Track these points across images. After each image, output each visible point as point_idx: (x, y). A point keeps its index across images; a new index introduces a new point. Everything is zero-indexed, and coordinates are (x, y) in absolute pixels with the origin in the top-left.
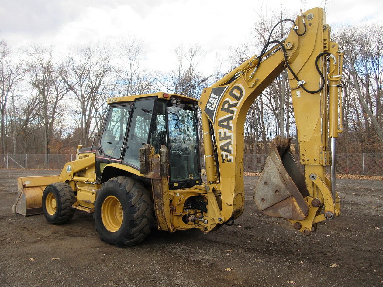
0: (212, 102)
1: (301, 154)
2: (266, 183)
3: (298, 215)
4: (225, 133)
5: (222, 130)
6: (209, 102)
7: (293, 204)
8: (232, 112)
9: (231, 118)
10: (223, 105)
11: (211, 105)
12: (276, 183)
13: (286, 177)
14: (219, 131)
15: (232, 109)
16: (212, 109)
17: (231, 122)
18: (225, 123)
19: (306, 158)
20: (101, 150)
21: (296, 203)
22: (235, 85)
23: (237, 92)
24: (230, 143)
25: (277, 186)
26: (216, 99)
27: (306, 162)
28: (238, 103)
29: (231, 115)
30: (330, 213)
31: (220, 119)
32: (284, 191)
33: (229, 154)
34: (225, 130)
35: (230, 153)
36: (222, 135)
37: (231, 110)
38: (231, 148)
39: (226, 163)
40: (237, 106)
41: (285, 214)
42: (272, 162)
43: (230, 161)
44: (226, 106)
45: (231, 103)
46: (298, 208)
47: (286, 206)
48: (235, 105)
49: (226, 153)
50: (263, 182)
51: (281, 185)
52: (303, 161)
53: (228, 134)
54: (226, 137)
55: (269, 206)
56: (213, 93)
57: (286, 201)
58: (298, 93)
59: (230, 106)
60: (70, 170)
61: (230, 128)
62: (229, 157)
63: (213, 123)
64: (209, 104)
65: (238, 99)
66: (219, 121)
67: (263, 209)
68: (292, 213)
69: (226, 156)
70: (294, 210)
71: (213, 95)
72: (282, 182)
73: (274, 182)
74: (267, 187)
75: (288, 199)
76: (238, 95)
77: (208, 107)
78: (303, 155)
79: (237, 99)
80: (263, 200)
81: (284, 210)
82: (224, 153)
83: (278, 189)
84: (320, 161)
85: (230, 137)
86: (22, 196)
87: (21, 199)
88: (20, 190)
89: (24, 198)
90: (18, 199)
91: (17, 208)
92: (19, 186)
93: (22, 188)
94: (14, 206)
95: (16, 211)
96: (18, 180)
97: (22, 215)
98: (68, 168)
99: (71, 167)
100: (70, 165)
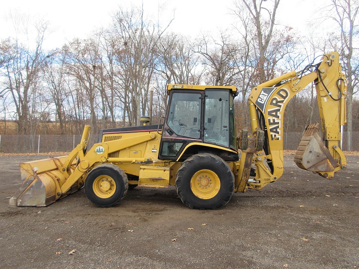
0: (262, 98)
1: (327, 134)
2: (310, 152)
3: (330, 168)
4: (274, 120)
6: (259, 97)
7: (328, 163)
8: (280, 106)
9: (279, 110)
10: (272, 101)
11: (262, 100)
12: (317, 151)
13: (324, 148)
14: (268, 119)
16: (263, 103)
17: (278, 113)
18: (274, 113)
19: (330, 137)
20: (170, 131)
21: (329, 162)
22: (281, 89)
23: (283, 93)
24: (278, 127)
25: (318, 153)
26: (266, 96)
27: (330, 139)
28: (284, 100)
29: (278, 108)
30: (345, 166)
31: (269, 110)
32: (323, 156)
33: (277, 135)
34: (274, 118)
35: (278, 133)
36: (272, 121)
37: (278, 105)
38: (279, 130)
39: (274, 141)
40: (283, 103)
41: (322, 169)
42: (315, 139)
43: (278, 139)
44: (274, 102)
45: (279, 100)
46: (330, 164)
47: (323, 164)
48: (282, 102)
49: (275, 134)
50: (309, 151)
51: (321, 152)
52: (329, 138)
53: (276, 121)
54: (274, 123)
55: (312, 165)
56: (263, 91)
57: (323, 161)
58: (325, 99)
59: (278, 102)
60: (102, 151)
61: (278, 117)
62: (277, 136)
63: (263, 112)
64: (259, 99)
65: (285, 98)
66: (268, 112)
67: (308, 168)
68: (327, 168)
69: (275, 136)
70: (328, 166)
71: (263, 93)
72: (321, 150)
73: (316, 151)
74: (311, 154)
75: (324, 160)
76: (284, 95)
77: (258, 101)
78: (328, 135)
79: (283, 98)
80: (308, 162)
81: (322, 167)
82: (273, 134)
83: (319, 155)
84: (338, 138)
85: (278, 123)
86: (34, 185)
87: (31, 189)
88: (30, 178)
89: (41, 186)
90: (24, 189)
91: (21, 201)
92: (26, 173)
93: (33, 176)
94: (14, 199)
95: (19, 204)
96: (22, 166)
97: (37, 206)
98: (98, 149)
99: (103, 148)
100: (102, 146)
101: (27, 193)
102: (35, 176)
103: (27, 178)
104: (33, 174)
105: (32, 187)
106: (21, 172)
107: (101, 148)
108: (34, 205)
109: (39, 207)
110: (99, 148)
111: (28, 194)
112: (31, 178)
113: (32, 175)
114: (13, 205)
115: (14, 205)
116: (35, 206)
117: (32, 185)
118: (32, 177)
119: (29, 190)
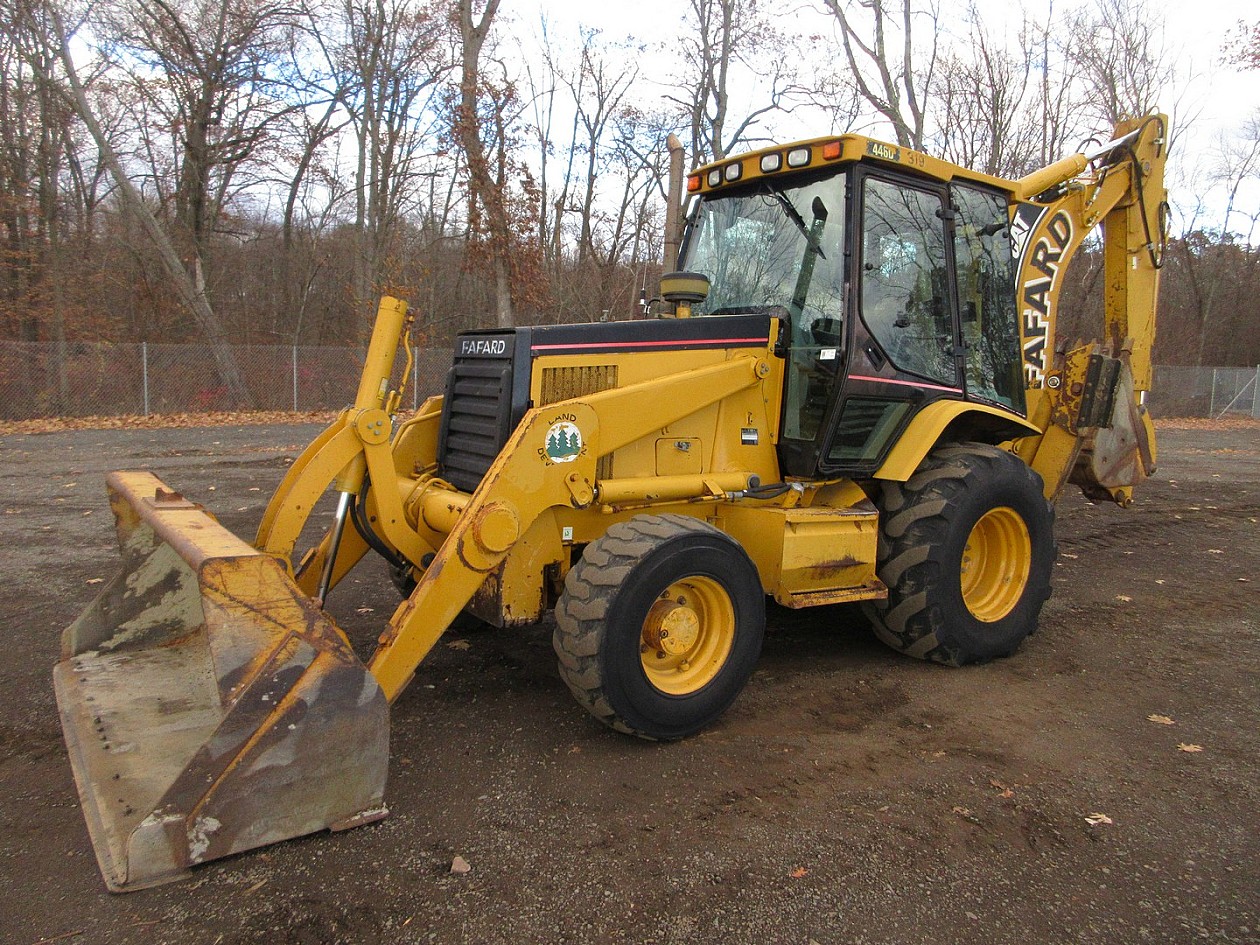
0: (1016, 238)
5: (1030, 311)
6: (1010, 236)
8: (1050, 273)
9: (1047, 286)
10: (1036, 254)
14: (1025, 314)
15: (1050, 265)
16: (1016, 256)
17: (1046, 295)
18: (1037, 297)
20: (875, 351)
22: (1059, 211)
23: (1061, 228)
24: (1042, 345)
26: (1025, 231)
28: (1060, 254)
29: (1047, 279)
31: (1028, 284)
33: (1038, 370)
34: (1036, 313)
35: (1041, 367)
36: (1030, 324)
37: (1048, 268)
38: (1043, 357)
39: (1032, 390)
40: (1059, 261)
43: (1039, 386)
44: (1040, 256)
45: (1051, 250)
49: (1034, 368)
53: (1040, 324)
54: (1036, 330)
56: (1018, 215)
58: (1135, 260)
59: (1048, 257)
60: (574, 449)
61: (1044, 310)
62: (1038, 377)
65: (1062, 245)
69: (1034, 374)
71: (1018, 219)
76: (1063, 236)
79: (1059, 245)
82: (1031, 368)
85: (1041, 332)
86: (309, 700)
87: (292, 727)
88: (282, 657)
89: (356, 695)
90: (243, 738)
91: (213, 824)
92: (249, 625)
93: (306, 636)
94: (167, 826)
95: (198, 850)
96: (217, 581)
97: (334, 828)
98: (558, 437)
99: (577, 432)
100: (572, 419)
101: (260, 764)
102: (317, 635)
103: (261, 661)
104: (301, 628)
105: (299, 710)
106: (210, 620)
107: (571, 429)
108: (316, 826)
109: (346, 832)
110: (563, 434)
111: (267, 770)
112: (292, 655)
113: (298, 635)
114: (155, 868)
115: (172, 866)
116: (325, 833)
117: (301, 704)
118: (303, 644)
119: (276, 736)
